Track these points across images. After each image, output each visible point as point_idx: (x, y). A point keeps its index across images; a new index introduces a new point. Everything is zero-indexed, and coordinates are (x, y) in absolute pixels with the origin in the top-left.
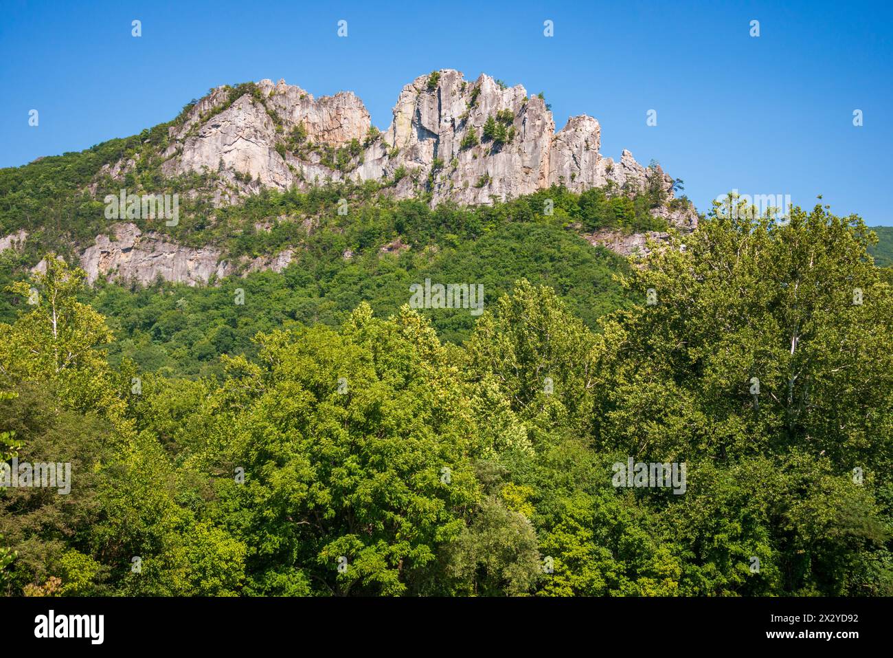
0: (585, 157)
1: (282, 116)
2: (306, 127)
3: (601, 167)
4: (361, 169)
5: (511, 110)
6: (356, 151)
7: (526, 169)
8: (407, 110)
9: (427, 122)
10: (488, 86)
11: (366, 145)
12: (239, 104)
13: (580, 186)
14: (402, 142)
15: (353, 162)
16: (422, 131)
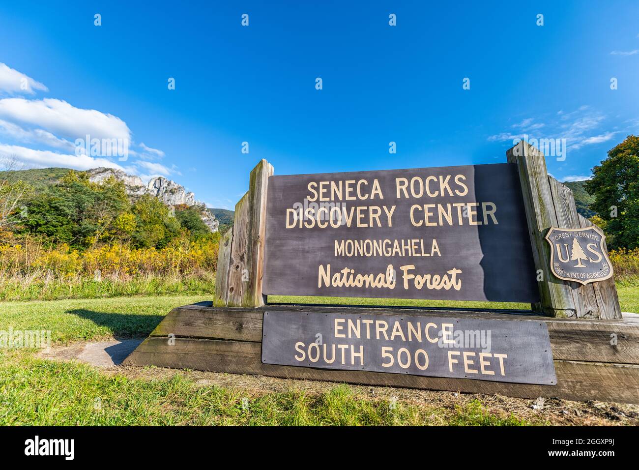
0: (191, 199)
1: (119, 177)
2: (125, 180)
3: (193, 201)
4: (138, 192)
5: (177, 188)
6: (138, 188)
7: (179, 199)
8: (153, 183)
9: (157, 186)
10: (172, 182)
11: (141, 187)
12: (107, 172)
13: (189, 205)
14: (150, 188)
15: (136, 190)
16: (155, 187)
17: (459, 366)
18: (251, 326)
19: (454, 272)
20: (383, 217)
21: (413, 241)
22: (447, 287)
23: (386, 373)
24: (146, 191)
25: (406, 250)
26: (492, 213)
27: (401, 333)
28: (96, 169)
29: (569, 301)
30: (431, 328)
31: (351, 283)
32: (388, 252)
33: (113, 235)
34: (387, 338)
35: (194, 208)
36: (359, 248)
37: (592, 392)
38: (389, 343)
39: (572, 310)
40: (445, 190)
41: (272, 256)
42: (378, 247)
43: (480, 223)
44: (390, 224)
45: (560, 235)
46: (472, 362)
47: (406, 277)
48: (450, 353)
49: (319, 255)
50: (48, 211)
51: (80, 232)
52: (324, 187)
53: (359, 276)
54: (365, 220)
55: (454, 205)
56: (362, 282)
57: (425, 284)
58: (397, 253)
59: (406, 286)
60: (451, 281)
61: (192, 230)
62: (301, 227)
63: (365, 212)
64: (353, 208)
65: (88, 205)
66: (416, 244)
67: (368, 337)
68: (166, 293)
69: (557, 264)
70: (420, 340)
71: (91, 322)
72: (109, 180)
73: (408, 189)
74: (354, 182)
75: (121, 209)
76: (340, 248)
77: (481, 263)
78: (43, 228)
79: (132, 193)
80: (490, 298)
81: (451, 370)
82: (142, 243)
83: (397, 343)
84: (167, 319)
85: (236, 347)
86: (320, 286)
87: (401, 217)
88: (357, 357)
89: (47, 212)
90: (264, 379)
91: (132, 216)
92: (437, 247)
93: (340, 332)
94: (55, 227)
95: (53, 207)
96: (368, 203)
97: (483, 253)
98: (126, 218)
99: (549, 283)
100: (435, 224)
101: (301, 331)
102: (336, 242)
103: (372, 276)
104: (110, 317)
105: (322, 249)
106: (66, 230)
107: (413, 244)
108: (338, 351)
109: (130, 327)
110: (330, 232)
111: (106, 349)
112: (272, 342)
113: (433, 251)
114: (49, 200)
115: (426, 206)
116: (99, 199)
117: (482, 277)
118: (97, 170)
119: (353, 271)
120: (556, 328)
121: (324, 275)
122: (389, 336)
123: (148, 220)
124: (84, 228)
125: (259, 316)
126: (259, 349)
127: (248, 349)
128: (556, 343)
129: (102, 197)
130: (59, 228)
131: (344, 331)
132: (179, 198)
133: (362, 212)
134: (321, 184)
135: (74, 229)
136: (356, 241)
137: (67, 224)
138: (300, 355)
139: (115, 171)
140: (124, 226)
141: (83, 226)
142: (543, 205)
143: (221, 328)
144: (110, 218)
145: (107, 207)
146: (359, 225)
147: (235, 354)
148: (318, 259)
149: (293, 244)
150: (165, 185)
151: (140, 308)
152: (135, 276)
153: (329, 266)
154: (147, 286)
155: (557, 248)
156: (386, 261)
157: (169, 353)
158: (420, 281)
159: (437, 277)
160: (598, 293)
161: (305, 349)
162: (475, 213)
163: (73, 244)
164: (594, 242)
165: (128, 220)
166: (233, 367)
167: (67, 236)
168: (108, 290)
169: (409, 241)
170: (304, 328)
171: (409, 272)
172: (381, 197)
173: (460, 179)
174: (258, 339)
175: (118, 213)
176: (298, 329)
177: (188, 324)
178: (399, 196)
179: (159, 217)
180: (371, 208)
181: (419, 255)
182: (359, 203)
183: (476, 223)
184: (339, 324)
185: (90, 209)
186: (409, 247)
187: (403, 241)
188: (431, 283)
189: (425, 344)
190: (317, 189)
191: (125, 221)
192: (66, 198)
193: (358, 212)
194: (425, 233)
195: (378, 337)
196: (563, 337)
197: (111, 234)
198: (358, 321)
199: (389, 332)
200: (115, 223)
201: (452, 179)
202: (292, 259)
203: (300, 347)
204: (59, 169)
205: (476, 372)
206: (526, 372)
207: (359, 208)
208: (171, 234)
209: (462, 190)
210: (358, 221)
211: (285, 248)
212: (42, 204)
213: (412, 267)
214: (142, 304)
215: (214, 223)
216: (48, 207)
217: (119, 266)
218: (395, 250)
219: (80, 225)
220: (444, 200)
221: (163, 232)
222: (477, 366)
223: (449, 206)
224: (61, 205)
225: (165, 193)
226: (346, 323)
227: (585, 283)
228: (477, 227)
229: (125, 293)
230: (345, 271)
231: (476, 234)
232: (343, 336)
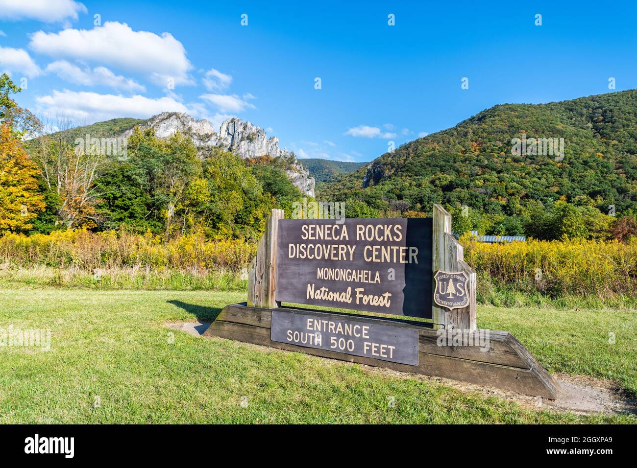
0: (274, 148)
1: (185, 123)
2: (193, 127)
3: (278, 151)
4: (209, 142)
5: (255, 132)
6: (208, 136)
7: (259, 149)
8: (225, 127)
9: (230, 132)
10: (249, 125)
11: (211, 135)
12: (172, 118)
13: (273, 156)
14: (222, 136)
15: (207, 140)
16: (229, 134)
17: (369, 351)
18: (265, 319)
19: (387, 295)
20: (348, 253)
21: (365, 271)
22: (382, 305)
23: (333, 351)
24: (217, 141)
25: (360, 278)
26: (415, 255)
27: (341, 330)
28: (160, 115)
29: (442, 319)
30: (357, 328)
31: (325, 297)
32: (349, 278)
33: (187, 207)
34: (334, 332)
35: (280, 161)
36: (332, 274)
37: (436, 372)
38: (335, 335)
39: (443, 325)
40: (388, 236)
41: (281, 276)
42: (343, 275)
43: (407, 262)
44: (351, 259)
45: (443, 276)
46: (376, 349)
47: (358, 296)
48: (366, 343)
49: (308, 277)
50: (122, 181)
51: (153, 205)
52: (312, 229)
53: (331, 293)
54: (336, 255)
55: (392, 247)
56: (332, 297)
57: (369, 301)
58: (354, 279)
59: (358, 302)
60: (384, 301)
61: (278, 196)
62: (298, 257)
63: (336, 249)
64: (329, 246)
65: (158, 171)
66: (366, 274)
67: (325, 331)
68: (236, 290)
69: (438, 295)
70: (351, 334)
71: (184, 310)
72: (175, 135)
73: (364, 233)
74: (330, 226)
75: (192, 173)
76: (320, 273)
77: (403, 291)
78: (118, 202)
79: (202, 144)
80: (405, 314)
81: (365, 353)
82: (219, 215)
83: (339, 335)
84: (223, 311)
85: (258, 330)
86: (308, 298)
87: (358, 255)
88: (318, 340)
89: (121, 183)
90: (271, 348)
91: (204, 182)
92: (379, 277)
93: (310, 326)
94: (130, 199)
95: (126, 177)
96: (339, 242)
97: (406, 283)
98: (199, 185)
99: (433, 307)
100: (379, 261)
101: (290, 324)
102: (318, 269)
103: (338, 293)
104: (195, 307)
105: (310, 273)
106: (140, 203)
107: (364, 274)
108: (309, 337)
109: (207, 316)
110: (314, 262)
111: (194, 327)
112: (276, 329)
113: (376, 279)
114: (121, 168)
115: (375, 247)
116: (168, 162)
117: (403, 299)
118: (161, 117)
119: (327, 290)
120: (423, 334)
121: (310, 290)
122: (335, 331)
123: (222, 186)
124: (158, 200)
125: (269, 313)
126: (269, 332)
127: (264, 331)
128: (422, 343)
129: (171, 161)
130: (134, 201)
131: (312, 326)
132: (260, 146)
133: (335, 249)
134: (311, 226)
135: (147, 201)
136: (330, 269)
137: (140, 196)
138: (290, 338)
139: (181, 116)
140: (197, 196)
141: (156, 197)
142: (438, 254)
143: (250, 319)
144: (181, 186)
145: (178, 172)
146: (333, 258)
147: (257, 334)
148: (307, 280)
149: (293, 269)
150: (240, 129)
151: (214, 301)
152: (211, 270)
153: (313, 285)
154: (220, 282)
155: (439, 285)
156: (347, 284)
157: (225, 331)
158: (366, 299)
159: (376, 297)
160: (459, 315)
161: (292, 335)
162: (404, 254)
163: (149, 219)
164: (461, 282)
165: (201, 187)
166: (257, 341)
167: (142, 210)
168: (191, 283)
169: (362, 271)
170: (292, 322)
171: (361, 293)
172: (347, 239)
173: (398, 229)
174: (268, 327)
175: (190, 179)
176: (289, 323)
177: (234, 315)
178: (358, 239)
179: (235, 180)
180: (341, 246)
181: (367, 282)
182: (333, 242)
183: (404, 262)
184: (310, 322)
185: (160, 175)
186: (361, 276)
187: (358, 271)
188: (373, 301)
189: (353, 337)
190: (308, 230)
191: (198, 189)
192: (136, 165)
193: (332, 249)
194: (373, 267)
195: (329, 331)
196: (426, 340)
197: (185, 205)
198: (320, 321)
199: (336, 328)
200: (187, 192)
201: (393, 228)
202: (292, 279)
203: (290, 333)
204: (121, 120)
205: (378, 355)
206: (403, 358)
207: (333, 246)
208: (252, 202)
209: (398, 237)
210: (332, 255)
211: (288, 271)
212: (115, 174)
213: (362, 290)
214: (215, 299)
215: (308, 182)
216: (121, 177)
217: (196, 260)
218: (353, 277)
219: (153, 196)
220: (385, 244)
221: (241, 200)
222: (378, 352)
223: (389, 248)
224: (132, 174)
225: (241, 141)
226: (314, 321)
227: (451, 309)
228: (404, 265)
229: (204, 287)
230: (323, 289)
231: (403, 270)
232: (312, 329)
